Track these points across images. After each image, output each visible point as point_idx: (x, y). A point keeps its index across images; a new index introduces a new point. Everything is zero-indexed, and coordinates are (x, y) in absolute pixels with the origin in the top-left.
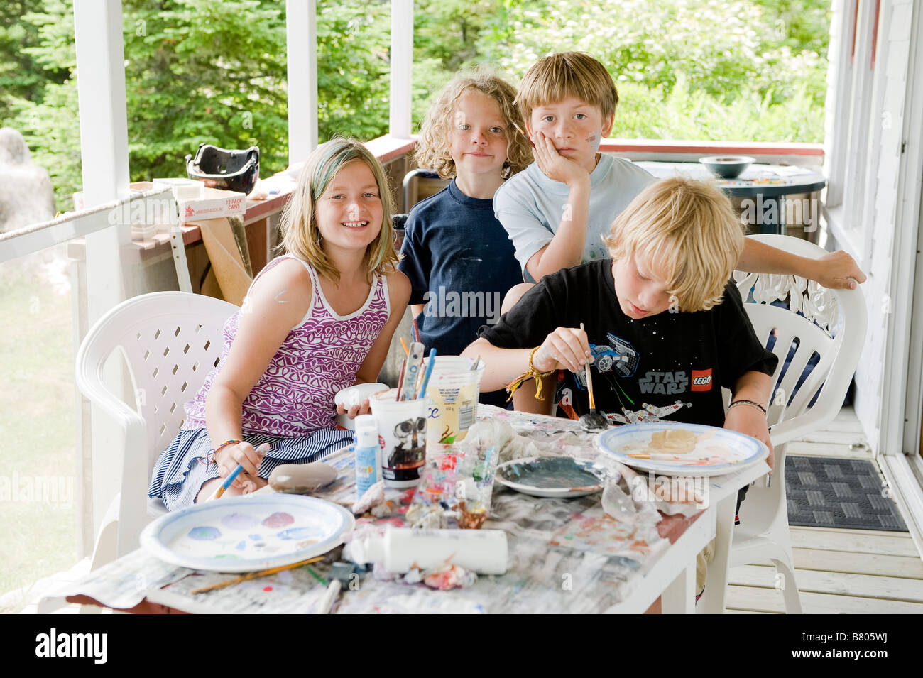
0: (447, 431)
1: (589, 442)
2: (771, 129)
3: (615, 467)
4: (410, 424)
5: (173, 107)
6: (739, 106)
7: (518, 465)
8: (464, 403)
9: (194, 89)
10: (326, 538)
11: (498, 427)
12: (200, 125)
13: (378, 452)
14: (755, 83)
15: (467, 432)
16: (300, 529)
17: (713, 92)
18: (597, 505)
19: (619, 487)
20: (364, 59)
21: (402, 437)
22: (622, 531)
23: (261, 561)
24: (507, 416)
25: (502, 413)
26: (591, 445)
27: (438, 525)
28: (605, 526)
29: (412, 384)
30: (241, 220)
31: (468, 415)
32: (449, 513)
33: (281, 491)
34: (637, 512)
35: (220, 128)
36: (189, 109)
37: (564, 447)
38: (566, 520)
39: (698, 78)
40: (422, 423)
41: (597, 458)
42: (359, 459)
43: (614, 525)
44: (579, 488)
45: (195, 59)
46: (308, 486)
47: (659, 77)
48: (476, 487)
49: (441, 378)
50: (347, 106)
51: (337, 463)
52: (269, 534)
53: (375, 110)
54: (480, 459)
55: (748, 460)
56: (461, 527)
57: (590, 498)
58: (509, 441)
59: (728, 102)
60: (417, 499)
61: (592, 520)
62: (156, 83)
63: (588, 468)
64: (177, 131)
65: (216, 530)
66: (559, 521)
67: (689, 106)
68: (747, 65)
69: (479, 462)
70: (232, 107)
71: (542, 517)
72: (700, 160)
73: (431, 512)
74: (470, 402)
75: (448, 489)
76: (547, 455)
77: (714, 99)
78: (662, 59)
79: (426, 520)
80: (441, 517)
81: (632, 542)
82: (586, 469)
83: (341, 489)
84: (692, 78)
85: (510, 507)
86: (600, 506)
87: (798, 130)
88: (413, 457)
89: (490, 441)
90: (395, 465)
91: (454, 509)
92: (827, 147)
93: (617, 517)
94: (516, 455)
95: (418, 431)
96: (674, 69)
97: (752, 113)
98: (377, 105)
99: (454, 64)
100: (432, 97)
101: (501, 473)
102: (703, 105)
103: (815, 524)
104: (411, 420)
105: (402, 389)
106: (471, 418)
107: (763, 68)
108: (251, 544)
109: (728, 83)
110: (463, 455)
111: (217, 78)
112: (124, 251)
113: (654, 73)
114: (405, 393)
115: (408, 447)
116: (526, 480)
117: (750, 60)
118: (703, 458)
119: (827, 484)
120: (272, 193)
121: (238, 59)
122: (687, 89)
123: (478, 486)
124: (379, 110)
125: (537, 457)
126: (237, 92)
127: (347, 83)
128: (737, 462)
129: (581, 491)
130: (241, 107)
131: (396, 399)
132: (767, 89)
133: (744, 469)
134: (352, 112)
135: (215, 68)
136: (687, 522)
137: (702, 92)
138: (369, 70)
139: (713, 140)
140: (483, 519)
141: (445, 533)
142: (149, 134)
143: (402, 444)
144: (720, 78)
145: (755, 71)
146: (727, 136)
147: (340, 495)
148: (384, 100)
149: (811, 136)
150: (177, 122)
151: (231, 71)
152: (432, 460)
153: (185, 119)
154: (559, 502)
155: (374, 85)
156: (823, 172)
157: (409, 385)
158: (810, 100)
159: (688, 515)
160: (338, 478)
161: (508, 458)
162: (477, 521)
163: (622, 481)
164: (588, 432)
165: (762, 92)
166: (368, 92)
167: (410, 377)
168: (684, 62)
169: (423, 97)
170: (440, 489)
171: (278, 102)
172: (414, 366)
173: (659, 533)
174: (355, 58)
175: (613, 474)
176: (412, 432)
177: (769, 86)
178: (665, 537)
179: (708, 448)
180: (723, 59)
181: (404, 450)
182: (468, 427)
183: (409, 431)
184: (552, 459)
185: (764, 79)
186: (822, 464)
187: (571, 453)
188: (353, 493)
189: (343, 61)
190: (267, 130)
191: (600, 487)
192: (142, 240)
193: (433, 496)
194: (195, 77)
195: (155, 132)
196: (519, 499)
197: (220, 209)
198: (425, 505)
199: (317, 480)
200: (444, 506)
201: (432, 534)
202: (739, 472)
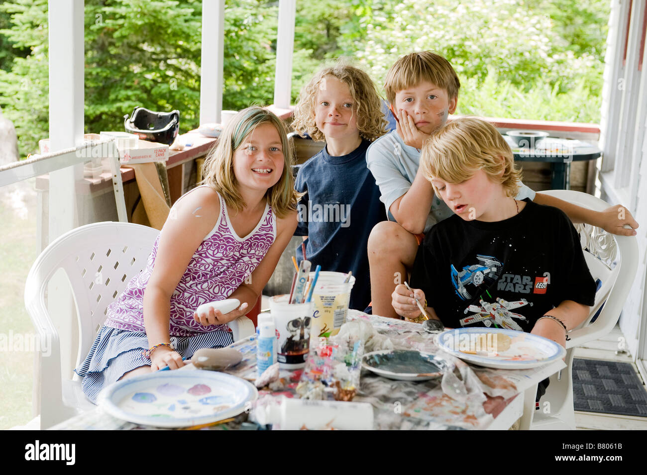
0: (325, 327)
1: (431, 340)
2: (558, 112)
3: (450, 359)
4: (299, 321)
5: (109, 79)
6: (534, 94)
7: (378, 356)
8: (338, 307)
9: (125, 66)
10: (236, 405)
11: (363, 327)
12: (130, 93)
13: (275, 342)
14: (547, 77)
15: (340, 329)
16: (216, 397)
17: (516, 83)
18: (437, 387)
19: (455, 375)
20: (254, 48)
21: (293, 331)
22: (457, 407)
23: (188, 420)
24: (368, 318)
25: (364, 316)
26: (432, 342)
27: (321, 397)
28: (444, 403)
29: (301, 291)
30: (164, 165)
31: (341, 316)
32: (328, 389)
33: (201, 368)
34: (468, 394)
35: (145, 96)
36: (121, 80)
37: (412, 343)
38: (415, 397)
39: (504, 72)
40: (308, 320)
41: (437, 353)
42: (261, 346)
43: (451, 403)
44: (425, 374)
45: (128, 43)
46: (221, 365)
47: (476, 70)
48: (348, 371)
49: (322, 288)
50: (240, 83)
51: (241, 349)
52: (193, 400)
53: (261, 87)
54: (350, 350)
55: (551, 358)
56: (337, 400)
57: (433, 382)
58: (371, 337)
59: (526, 91)
60: (304, 378)
61: (434, 399)
62: (97, 60)
63: (431, 359)
64: (112, 97)
65: (152, 395)
66: (410, 399)
67: (497, 92)
68: (542, 63)
69: (349, 352)
70: (154, 80)
71: (397, 395)
72: (507, 133)
73: (316, 387)
74: (343, 307)
75: (326, 372)
76: (399, 349)
77: (516, 88)
78: (478, 56)
79: (312, 393)
80: (323, 392)
81: (464, 416)
82: (429, 360)
83: (245, 368)
84: (500, 72)
85: (373, 387)
86: (440, 388)
87: (579, 113)
88: (300, 347)
89: (357, 336)
90: (287, 351)
91: (332, 386)
92: (603, 126)
93: (453, 397)
94: (376, 348)
95: (305, 327)
96: (487, 64)
97: (545, 100)
98: (263, 83)
99: (320, 54)
100: (304, 78)
101: (366, 360)
102: (508, 92)
103: (590, 410)
104: (300, 318)
105: (293, 295)
106: (343, 318)
107: (553, 66)
108: (179, 407)
109: (526, 76)
110: (337, 347)
111: (143, 58)
112: (78, 184)
113: (471, 67)
114: (295, 298)
115: (297, 338)
116: (384, 367)
117: (543, 60)
118: (517, 355)
119: (598, 380)
120: (188, 145)
121: (160, 44)
122: (496, 79)
123: (349, 370)
124: (264, 86)
125: (392, 350)
126: (157, 69)
127: (241, 66)
128: (543, 359)
129: (426, 376)
130: (160, 80)
131: (288, 302)
132: (556, 82)
133: (547, 365)
134: (244, 87)
135: (142, 51)
136: (505, 403)
137: (507, 82)
138: (257, 56)
139: (515, 118)
140: (353, 394)
141: (327, 403)
142: (90, 98)
143: (293, 336)
144: (521, 72)
145: (547, 68)
146: (525, 115)
147: (246, 372)
148: (268, 79)
149: (588, 118)
150: (112, 90)
151: (154, 53)
152: (314, 349)
153: (118, 88)
154: (409, 384)
155: (261, 68)
156: (599, 145)
157: (298, 292)
158: (587, 91)
159: (506, 397)
160: (243, 360)
161: (370, 350)
162: (349, 396)
163: (456, 370)
164: (429, 333)
165: (552, 84)
166: (256, 73)
167: (300, 286)
168: (494, 59)
169: (298, 78)
170: (321, 371)
171: (188, 77)
172: (303, 278)
173: (485, 410)
174: (247, 46)
175: (449, 364)
176: (300, 327)
177: (557, 80)
178: (489, 413)
179: (520, 348)
180: (523, 59)
181: (294, 341)
182: (340, 326)
183: (298, 326)
184: (403, 352)
185: (554, 74)
186: (595, 365)
187: (417, 348)
188: (255, 372)
189: (239, 49)
190: (180, 98)
191: (440, 374)
192: (91, 177)
193: (315, 376)
194: (126, 57)
195: (95, 97)
196: (380, 380)
197: (150, 156)
198: (310, 383)
199: (228, 361)
200: (324, 383)
201: (317, 404)
202: (543, 367)
